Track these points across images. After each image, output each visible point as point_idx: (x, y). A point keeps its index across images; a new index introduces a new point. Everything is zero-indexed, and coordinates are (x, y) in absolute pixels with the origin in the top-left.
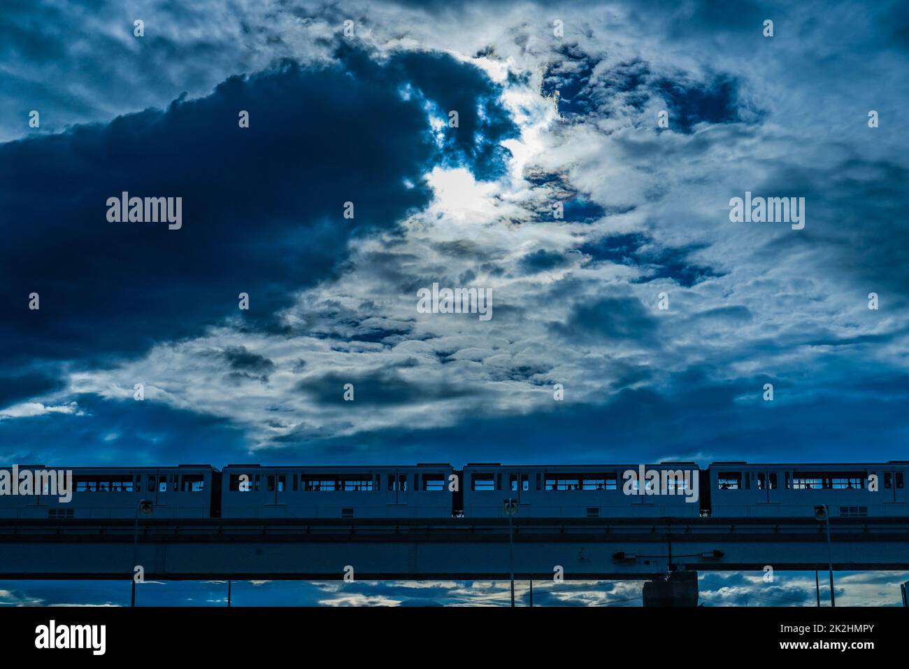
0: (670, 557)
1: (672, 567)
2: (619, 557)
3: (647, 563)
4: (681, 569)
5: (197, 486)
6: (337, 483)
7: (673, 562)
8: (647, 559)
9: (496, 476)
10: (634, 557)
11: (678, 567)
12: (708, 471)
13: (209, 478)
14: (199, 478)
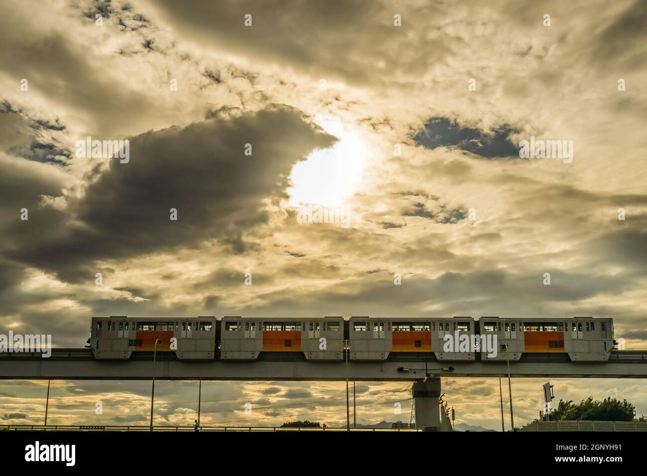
0: (427, 370)
1: (428, 375)
2: (401, 370)
3: (415, 373)
4: (432, 376)
5: (207, 328)
6: (282, 327)
7: (428, 373)
8: (415, 371)
9: (366, 324)
10: (408, 370)
11: (431, 375)
12: (479, 322)
13: (214, 324)
14: (209, 323)
